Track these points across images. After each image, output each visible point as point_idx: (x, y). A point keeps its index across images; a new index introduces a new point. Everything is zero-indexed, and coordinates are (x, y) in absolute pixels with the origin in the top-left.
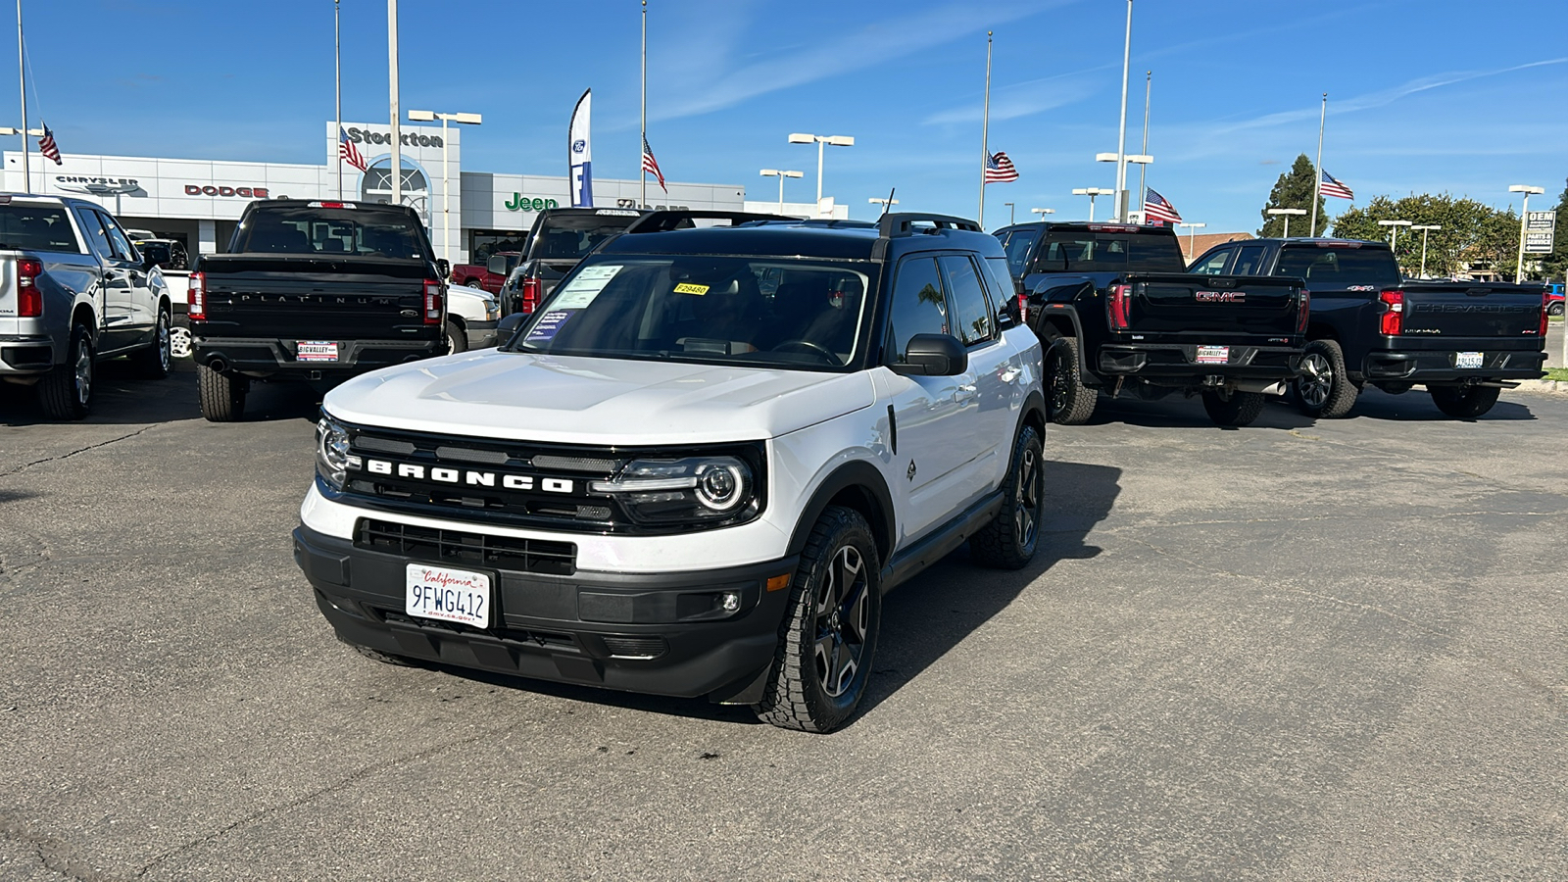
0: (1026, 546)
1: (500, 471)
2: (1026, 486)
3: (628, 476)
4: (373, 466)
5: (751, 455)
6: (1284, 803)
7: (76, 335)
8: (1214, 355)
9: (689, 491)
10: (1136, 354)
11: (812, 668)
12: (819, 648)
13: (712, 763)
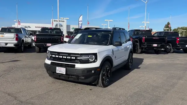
0: (130, 67)
1: (67, 56)
2: (131, 60)
3: (81, 57)
4: (53, 56)
5: (95, 55)
6: (159, 96)
7: (22, 43)
8: (155, 45)
9: (88, 59)
10: (146, 45)
11: (103, 80)
12: (104, 77)
13: (91, 90)
